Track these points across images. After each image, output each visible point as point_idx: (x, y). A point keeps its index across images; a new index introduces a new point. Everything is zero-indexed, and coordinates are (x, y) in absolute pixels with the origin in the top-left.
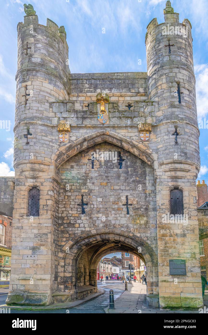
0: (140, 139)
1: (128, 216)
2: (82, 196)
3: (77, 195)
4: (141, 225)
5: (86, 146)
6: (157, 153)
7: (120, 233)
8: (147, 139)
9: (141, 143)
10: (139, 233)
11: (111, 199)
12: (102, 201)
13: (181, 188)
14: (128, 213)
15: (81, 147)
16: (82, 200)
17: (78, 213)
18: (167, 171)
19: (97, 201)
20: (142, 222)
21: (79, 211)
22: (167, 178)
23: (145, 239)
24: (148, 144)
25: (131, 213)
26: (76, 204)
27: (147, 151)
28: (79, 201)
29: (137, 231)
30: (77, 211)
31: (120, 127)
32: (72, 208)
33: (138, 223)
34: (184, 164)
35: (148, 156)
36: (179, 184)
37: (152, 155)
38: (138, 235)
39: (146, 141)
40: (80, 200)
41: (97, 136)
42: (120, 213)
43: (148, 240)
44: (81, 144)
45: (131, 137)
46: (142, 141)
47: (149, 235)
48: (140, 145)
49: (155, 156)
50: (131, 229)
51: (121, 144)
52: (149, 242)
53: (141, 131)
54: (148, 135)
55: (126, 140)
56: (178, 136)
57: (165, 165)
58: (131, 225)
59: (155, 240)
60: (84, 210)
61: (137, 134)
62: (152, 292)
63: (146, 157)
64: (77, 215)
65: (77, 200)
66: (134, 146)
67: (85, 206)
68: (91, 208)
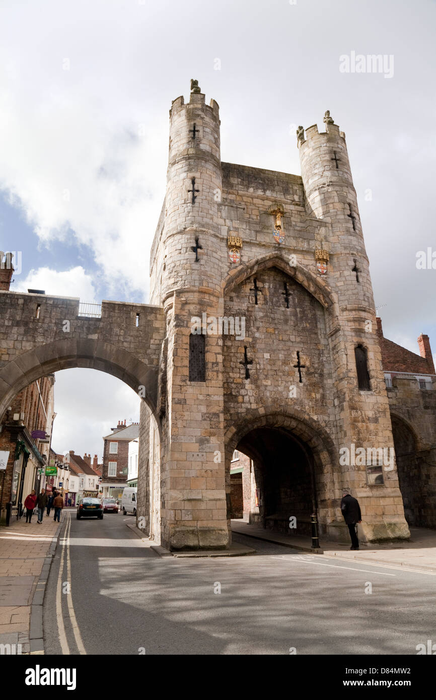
0: (318, 270)
1: (301, 385)
2: (246, 348)
3: (239, 347)
4: (316, 400)
5: (255, 271)
6: (337, 292)
7: (293, 415)
8: (325, 271)
9: (319, 275)
10: (316, 414)
11: (280, 355)
12: (269, 358)
13: (366, 346)
14: (301, 381)
15: (251, 272)
16: (246, 355)
17: (242, 376)
18: (350, 321)
19: (264, 358)
20: (318, 396)
21: (243, 374)
22: (349, 330)
23: (323, 424)
24: (326, 278)
25: (304, 379)
26: (239, 361)
27: (326, 287)
28: (241, 358)
29: (313, 410)
30: (240, 373)
31: (295, 251)
32: (233, 368)
33: (314, 398)
34: (367, 312)
35: (327, 295)
36: (364, 340)
37: (332, 294)
38: (315, 418)
39: (324, 274)
40: (243, 355)
41: (270, 259)
42: (292, 380)
43: (326, 426)
44: (252, 268)
45: (307, 265)
46: (321, 274)
47: (326, 418)
48: (319, 279)
49: (335, 297)
50: (307, 407)
51: (295, 273)
52: (328, 430)
53: (318, 260)
54: (325, 266)
55: (303, 269)
56: (359, 274)
57: (347, 312)
58: (306, 401)
59: (334, 427)
60: (248, 373)
61: (314, 262)
62: (334, 518)
63: (324, 297)
64: (239, 381)
65: (239, 355)
66: (310, 278)
67: (249, 366)
68: (257, 369)
